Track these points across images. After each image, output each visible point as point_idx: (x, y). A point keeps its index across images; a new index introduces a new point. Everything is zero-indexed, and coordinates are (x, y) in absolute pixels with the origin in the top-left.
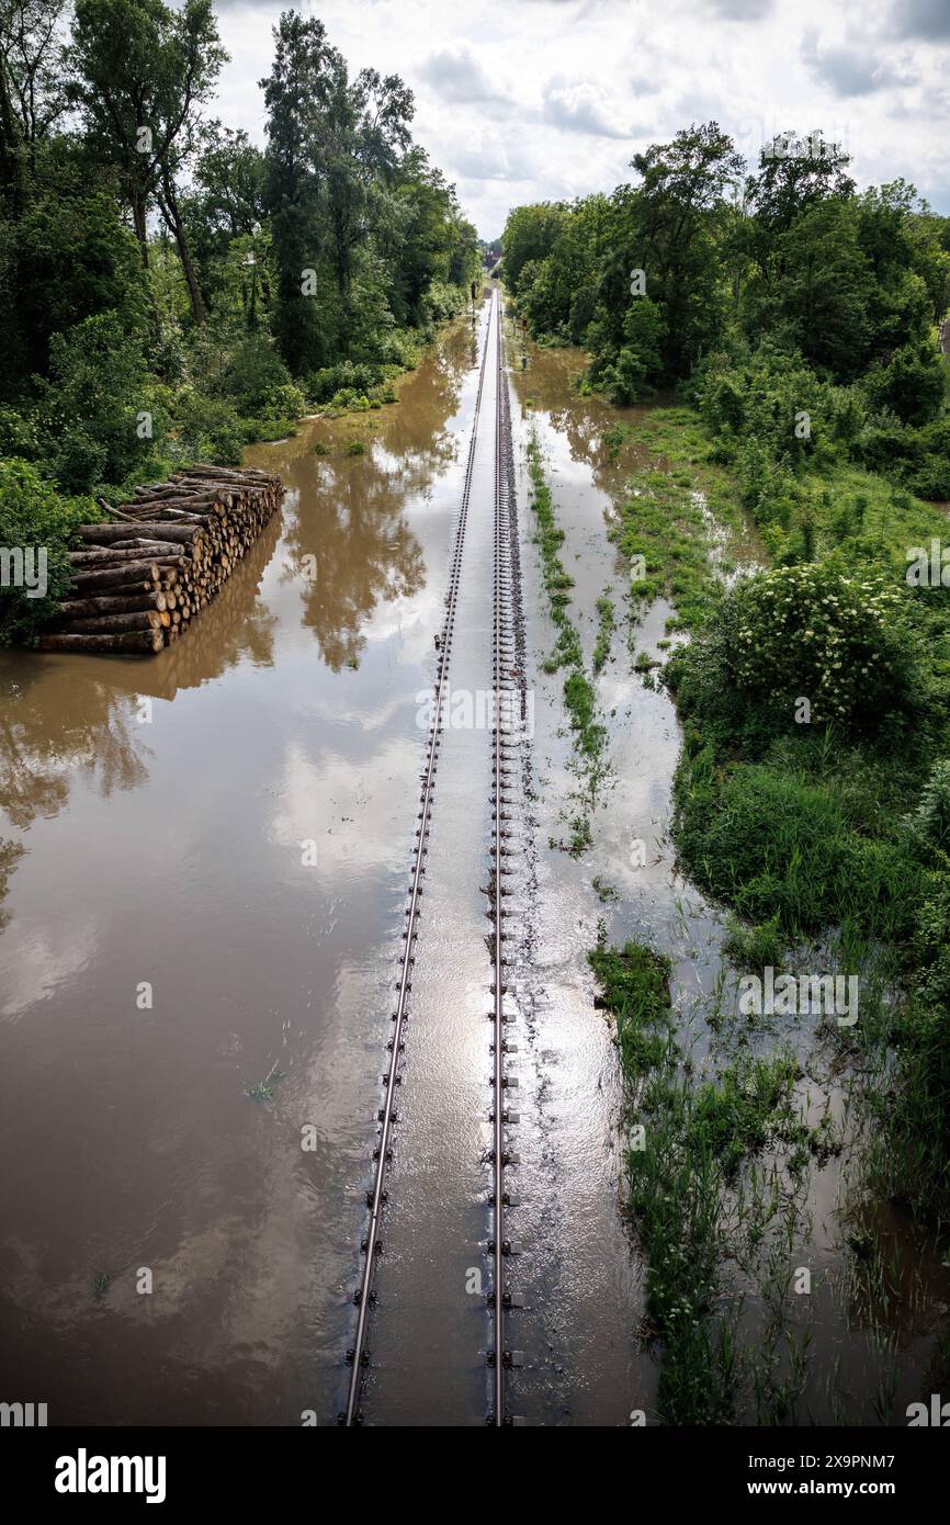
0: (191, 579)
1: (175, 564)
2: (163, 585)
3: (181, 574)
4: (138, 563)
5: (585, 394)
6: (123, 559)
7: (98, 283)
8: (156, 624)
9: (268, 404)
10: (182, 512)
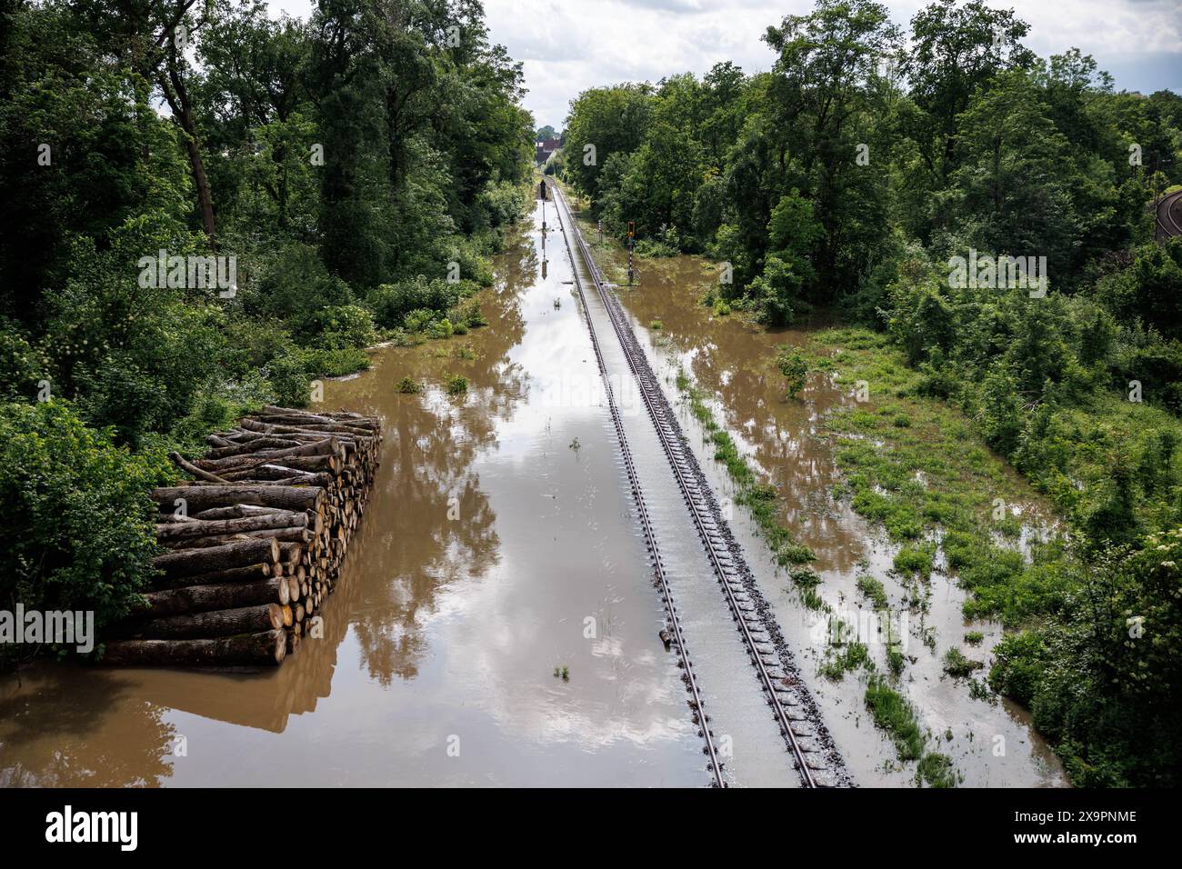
0: (313, 559)
1: (298, 538)
2: (286, 569)
3: (304, 552)
4: (246, 539)
5: (722, 314)
6: (223, 533)
7: (120, 177)
8: (278, 623)
9: (326, 329)
10: (286, 469)
